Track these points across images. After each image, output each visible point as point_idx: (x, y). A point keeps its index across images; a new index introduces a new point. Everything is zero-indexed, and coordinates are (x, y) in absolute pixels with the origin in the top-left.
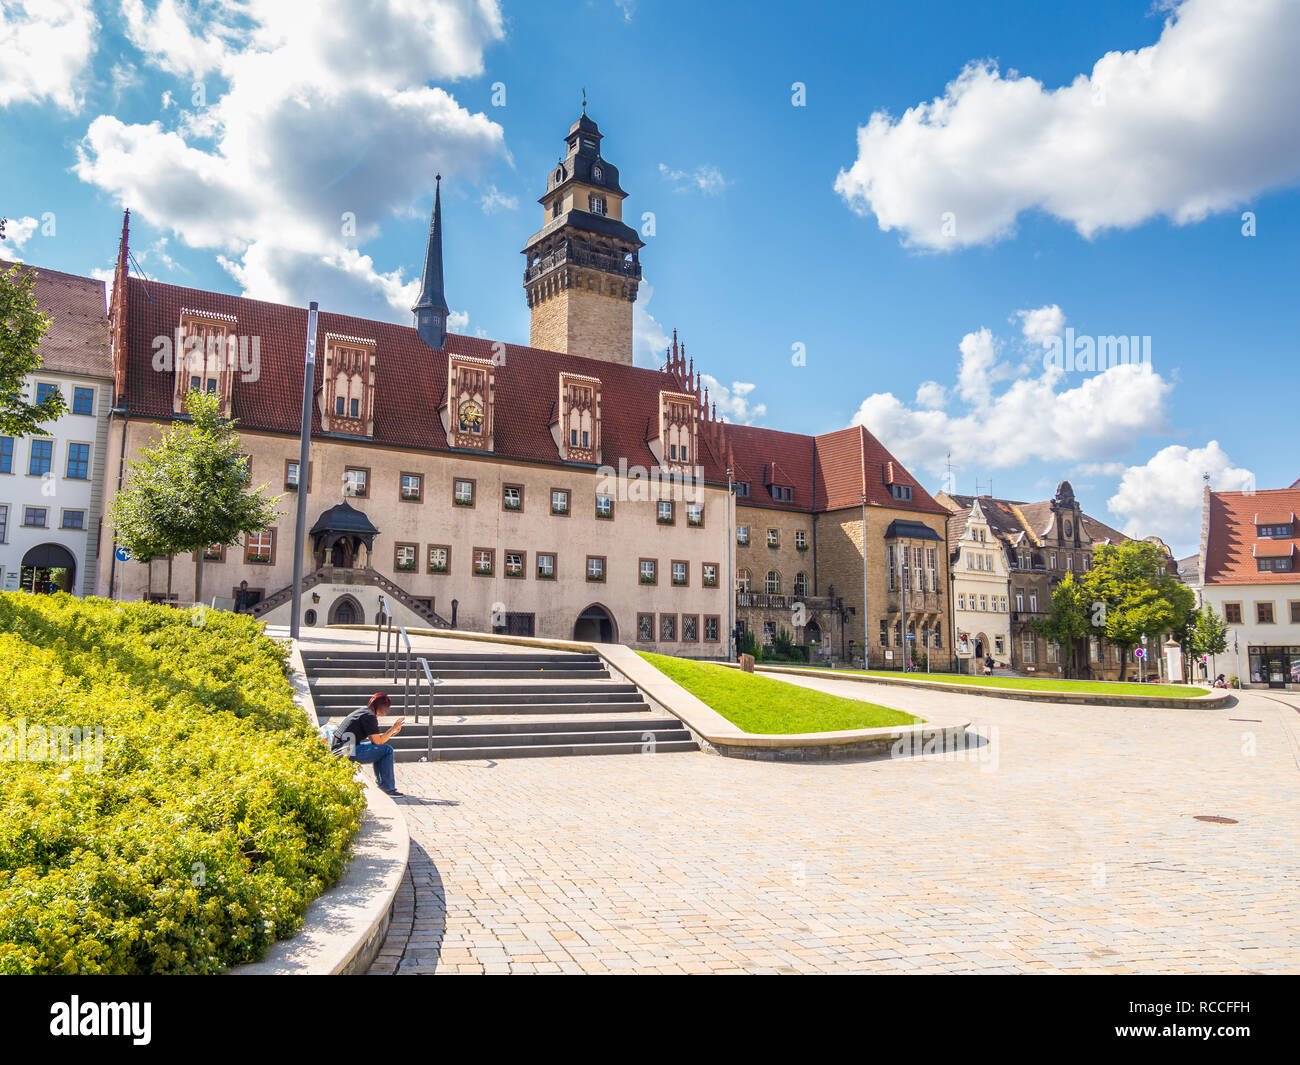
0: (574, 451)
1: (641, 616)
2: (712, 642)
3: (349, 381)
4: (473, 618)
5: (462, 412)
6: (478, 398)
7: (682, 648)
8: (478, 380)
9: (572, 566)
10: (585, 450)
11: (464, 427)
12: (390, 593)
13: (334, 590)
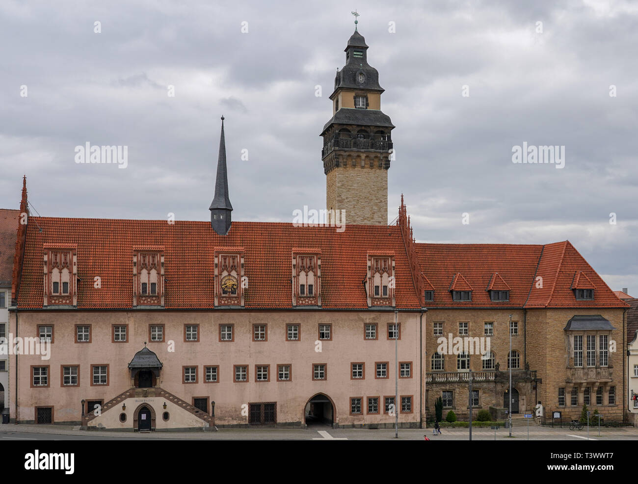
0: (302, 299)
1: (353, 400)
2: (407, 413)
3: (149, 273)
4: (235, 407)
5: (223, 283)
6: (234, 273)
7: (384, 417)
8: (234, 262)
9: (302, 370)
10: (310, 297)
11: (225, 292)
12: (171, 400)
13: (136, 401)
